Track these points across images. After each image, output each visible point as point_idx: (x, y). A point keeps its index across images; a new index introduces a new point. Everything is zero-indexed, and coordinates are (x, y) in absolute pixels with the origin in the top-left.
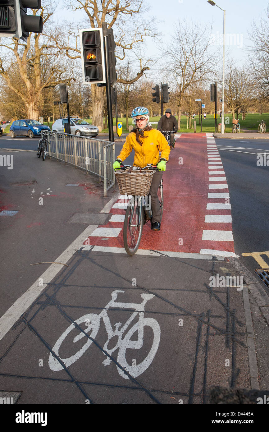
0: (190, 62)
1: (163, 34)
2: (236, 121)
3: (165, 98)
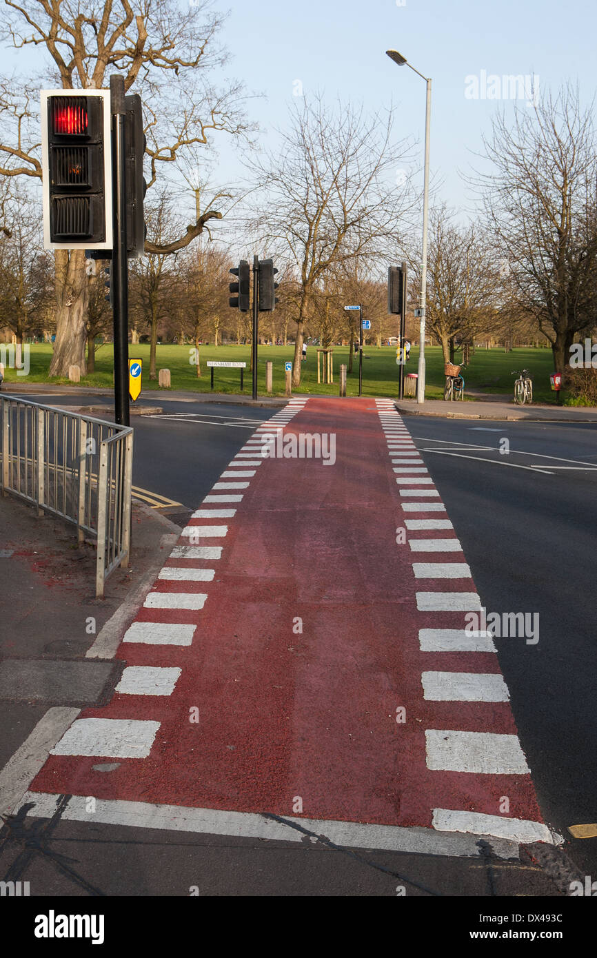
0: (331, 205)
1: (260, 128)
2: (454, 370)
3: (264, 299)
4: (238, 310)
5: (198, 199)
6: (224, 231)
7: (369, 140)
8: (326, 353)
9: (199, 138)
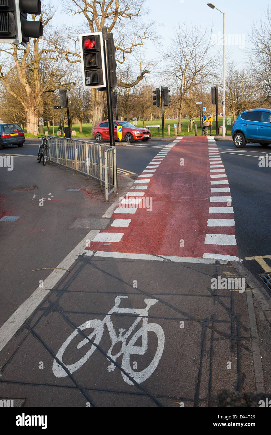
0: (190, 65)
3: (166, 102)
4: (156, 106)
5: (141, 66)
6: (151, 78)
7: (204, 38)
8: (191, 120)
9: (140, 43)
